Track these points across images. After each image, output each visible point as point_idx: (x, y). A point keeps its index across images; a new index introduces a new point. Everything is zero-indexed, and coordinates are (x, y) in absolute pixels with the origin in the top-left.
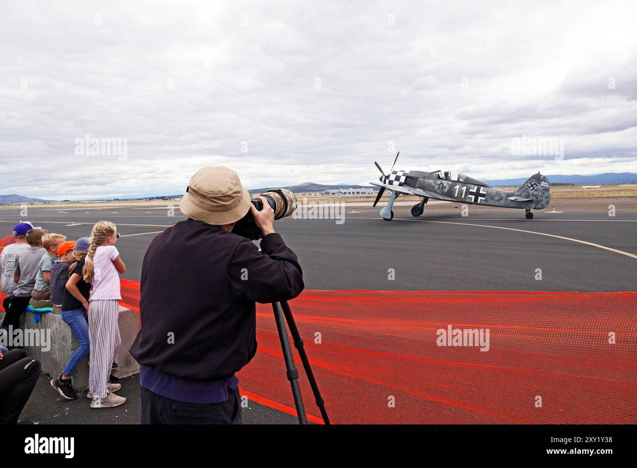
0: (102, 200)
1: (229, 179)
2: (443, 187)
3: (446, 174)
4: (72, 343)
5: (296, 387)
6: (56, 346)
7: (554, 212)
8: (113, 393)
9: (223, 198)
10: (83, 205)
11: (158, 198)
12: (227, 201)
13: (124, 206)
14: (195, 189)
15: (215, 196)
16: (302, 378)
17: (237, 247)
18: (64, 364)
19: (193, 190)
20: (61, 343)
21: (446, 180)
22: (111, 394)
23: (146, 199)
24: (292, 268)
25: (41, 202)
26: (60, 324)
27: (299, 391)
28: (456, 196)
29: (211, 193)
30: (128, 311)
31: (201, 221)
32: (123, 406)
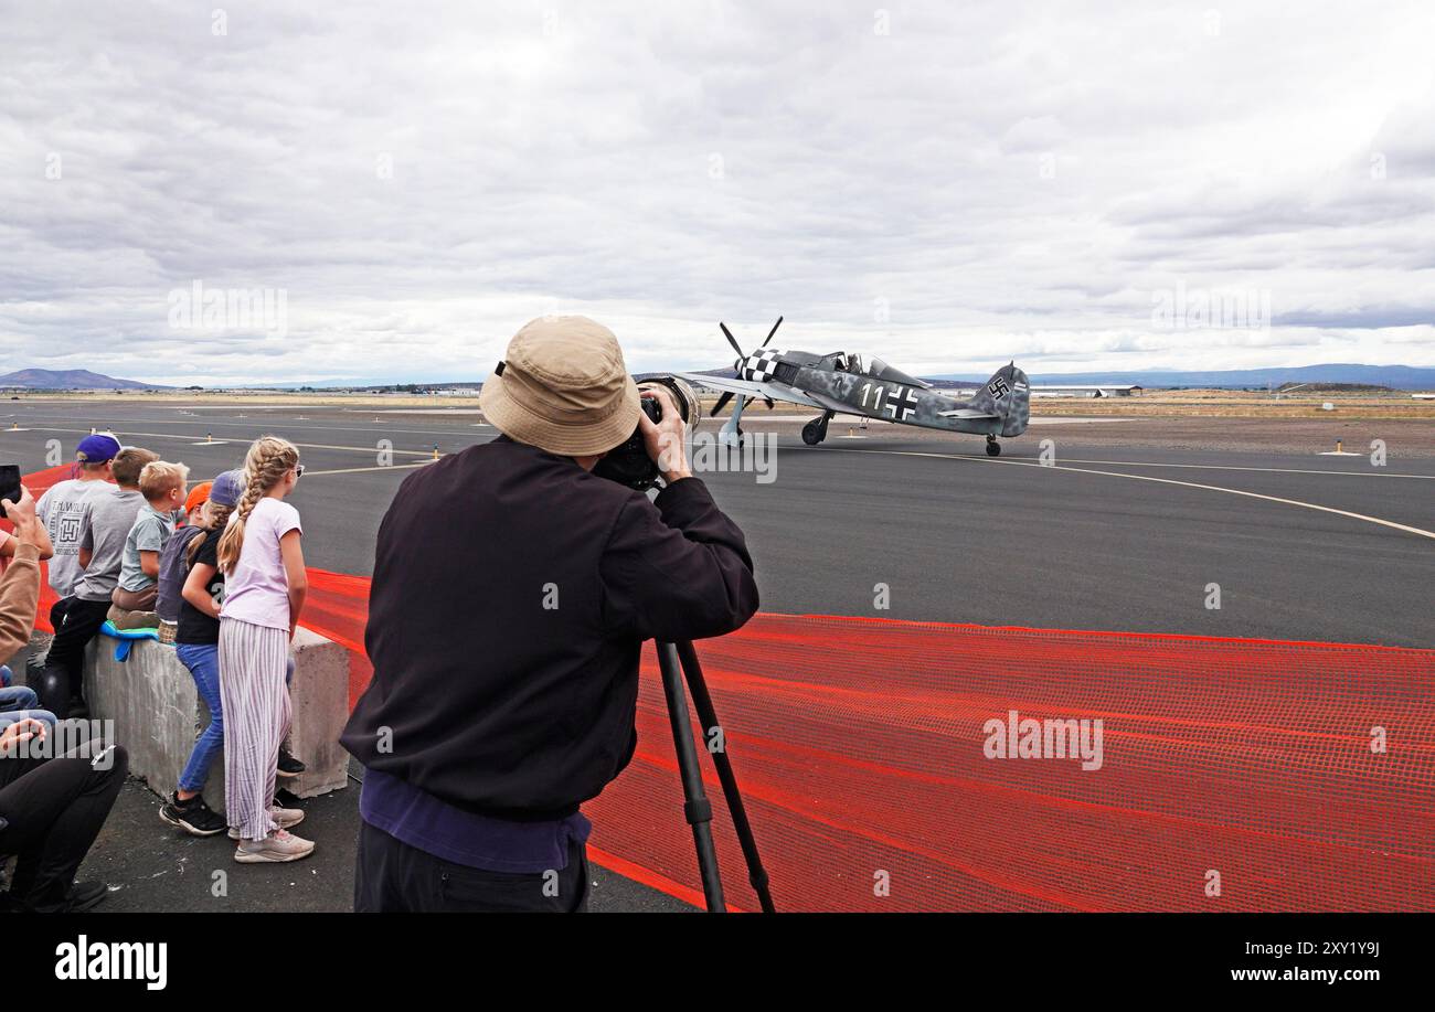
0: (274, 390)
1: (601, 349)
2: (843, 387)
3: (852, 359)
4: (198, 711)
5: (705, 837)
6: (163, 716)
7: (1339, 453)
8: (286, 829)
9: (590, 394)
10: (232, 399)
11: (400, 388)
12: (596, 400)
13: (323, 404)
14: (525, 368)
15: (572, 387)
16: (721, 821)
17: (621, 513)
18: (180, 758)
19: (521, 372)
20: (173, 712)
21: (848, 372)
22: (282, 831)
23: (373, 389)
24: (735, 562)
25: (141, 389)
26: (174, 666)
27: (713, 851)
28: (864, 404)
29: (564, 380)
30: (324, 646)
31: (534, 448)
32: (306, 862)
